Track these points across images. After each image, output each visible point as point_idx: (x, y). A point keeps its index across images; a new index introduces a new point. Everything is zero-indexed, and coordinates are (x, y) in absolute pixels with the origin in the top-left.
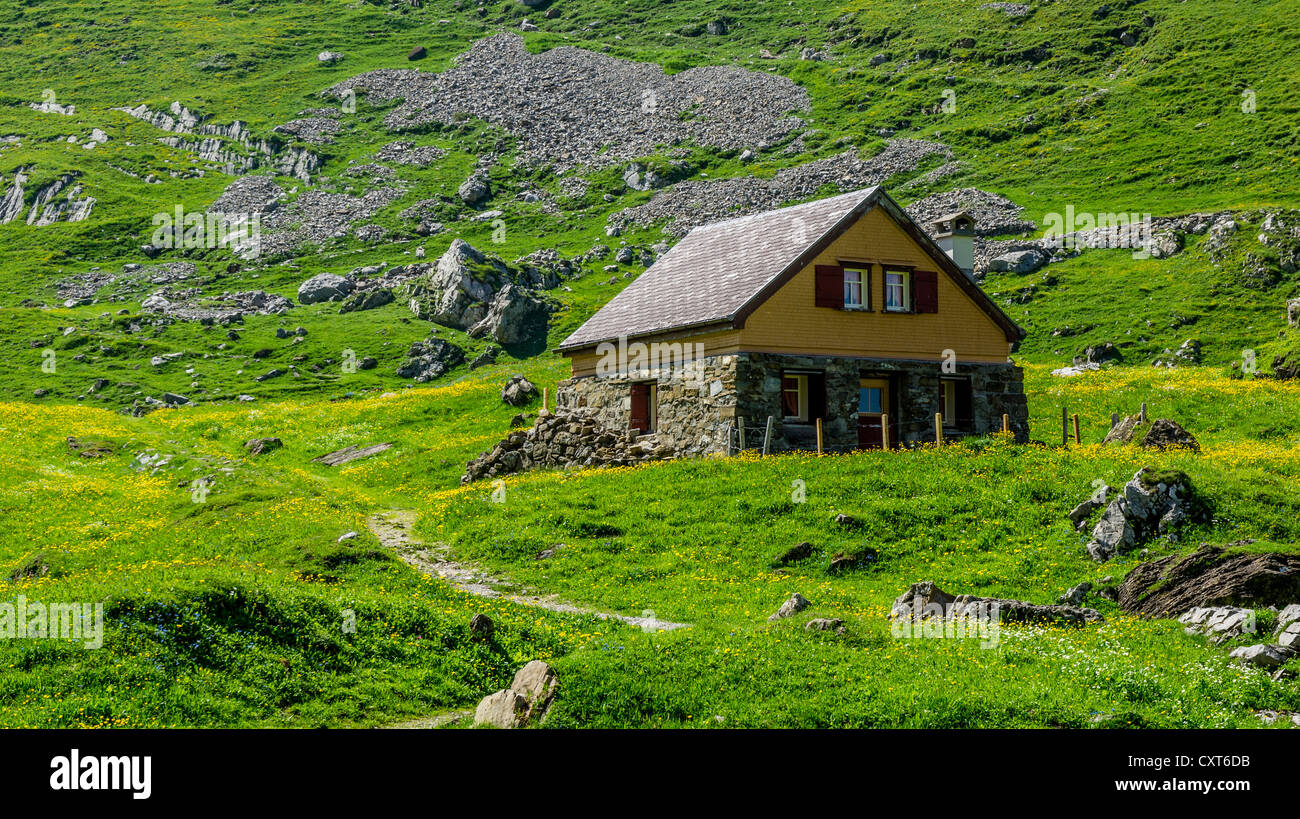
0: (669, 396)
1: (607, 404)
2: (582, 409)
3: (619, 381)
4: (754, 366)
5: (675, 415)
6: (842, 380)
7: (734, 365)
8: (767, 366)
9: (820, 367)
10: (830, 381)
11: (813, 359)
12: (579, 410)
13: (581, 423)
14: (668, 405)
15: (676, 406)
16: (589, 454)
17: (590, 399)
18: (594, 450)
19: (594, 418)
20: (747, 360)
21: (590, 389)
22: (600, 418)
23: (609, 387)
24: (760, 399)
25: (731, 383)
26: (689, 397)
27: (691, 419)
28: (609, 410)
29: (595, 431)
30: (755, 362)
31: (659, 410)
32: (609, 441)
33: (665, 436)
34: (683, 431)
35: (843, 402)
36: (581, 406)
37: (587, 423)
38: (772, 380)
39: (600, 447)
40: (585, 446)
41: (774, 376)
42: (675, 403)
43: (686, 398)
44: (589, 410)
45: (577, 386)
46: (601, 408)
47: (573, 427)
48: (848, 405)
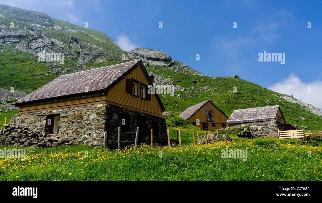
0: (66, 120)
1: (34, 122)
2: (22, 124)
3: (41, 114)
4: (111, 109)
5: (68, 127)
6: (133, 117)
7: (104, 108)
8: (115, 109)
9: (128, 112)
10: (130, 117)
11: (126, 109)
12: (21, 125)
13: (22, 129)
14: (65, 123)
15: (69, 124)
16: (26, 141)
17: (26, 121)
18: (29, 139)
19: (27, 127)
20: (109, 106)
21: (27, 117)
22: (30, 128)
23: (36, 117)
24: (112, 122)
25: (102, 115)
26: (76, 120)
27: (77, 129)
28: (35, 125)
29: (28, 132)
30: (111, 107)
31: (60, 125)
32: (35, 136)
33: (62, 135)
34: (73, 133)
35: (133, 125)
36: (21, 123)
37: (25, 129)
38: (116, 115)
39: (31, 138)
40: (25, 138)
41: (116, 113)
42: (68, 122)
43: (75, 120)
44: (25, 125)
45: (21, 116)
46: (31, 124)
47: (19, 131)
48: (134, 126)
